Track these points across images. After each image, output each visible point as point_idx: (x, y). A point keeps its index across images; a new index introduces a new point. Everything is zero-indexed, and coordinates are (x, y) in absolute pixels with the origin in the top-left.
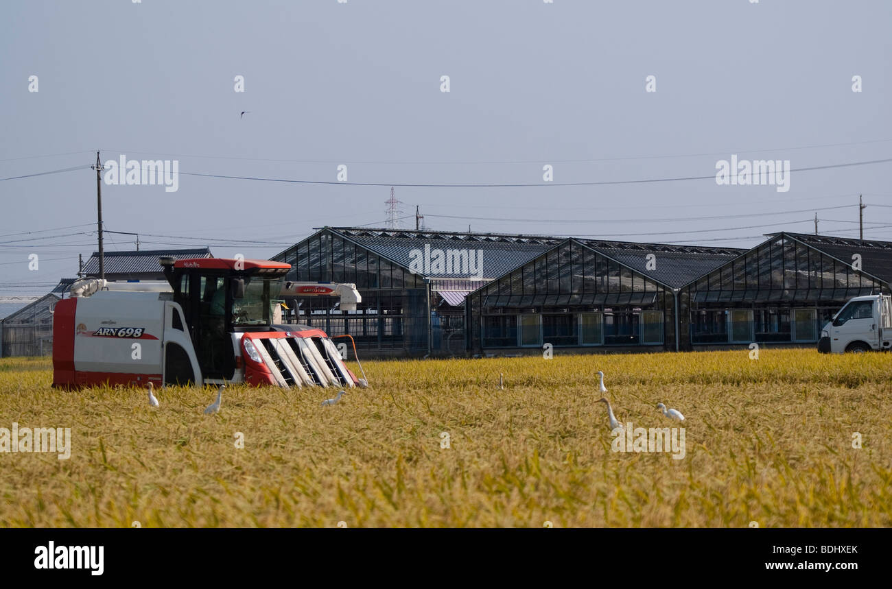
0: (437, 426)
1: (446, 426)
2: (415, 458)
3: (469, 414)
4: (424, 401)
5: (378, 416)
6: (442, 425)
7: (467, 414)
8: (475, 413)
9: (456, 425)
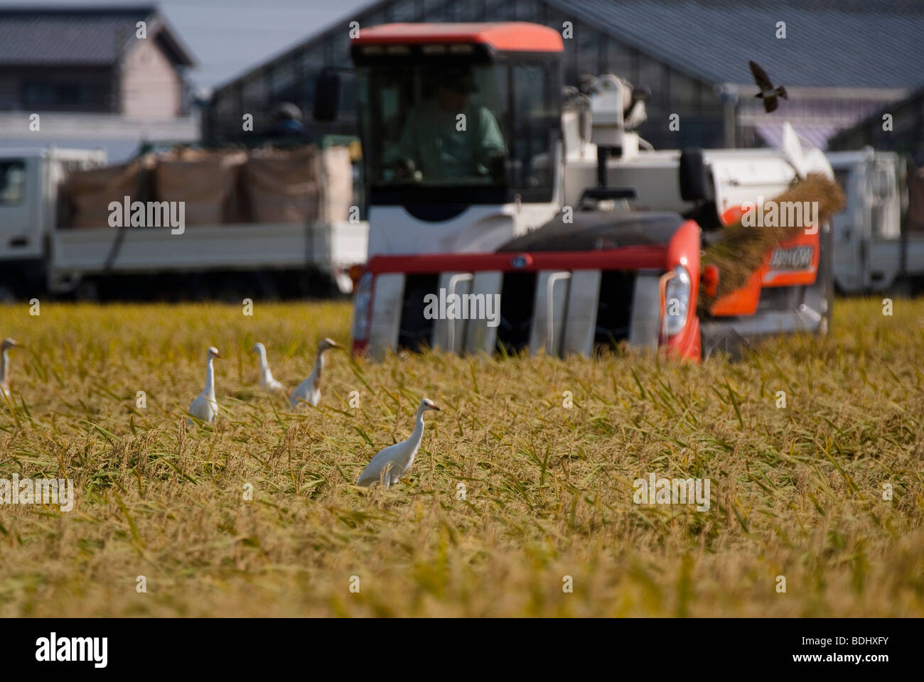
0: (761, 455)
1: (783, 455)
2: (708, 527)
3: (846, 426)
4: (725, 392)
5: (604, 428)
6: (774, 452)
7: (839, 424)
8: (860, 425)
9: (810, 453)
